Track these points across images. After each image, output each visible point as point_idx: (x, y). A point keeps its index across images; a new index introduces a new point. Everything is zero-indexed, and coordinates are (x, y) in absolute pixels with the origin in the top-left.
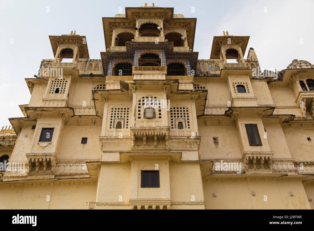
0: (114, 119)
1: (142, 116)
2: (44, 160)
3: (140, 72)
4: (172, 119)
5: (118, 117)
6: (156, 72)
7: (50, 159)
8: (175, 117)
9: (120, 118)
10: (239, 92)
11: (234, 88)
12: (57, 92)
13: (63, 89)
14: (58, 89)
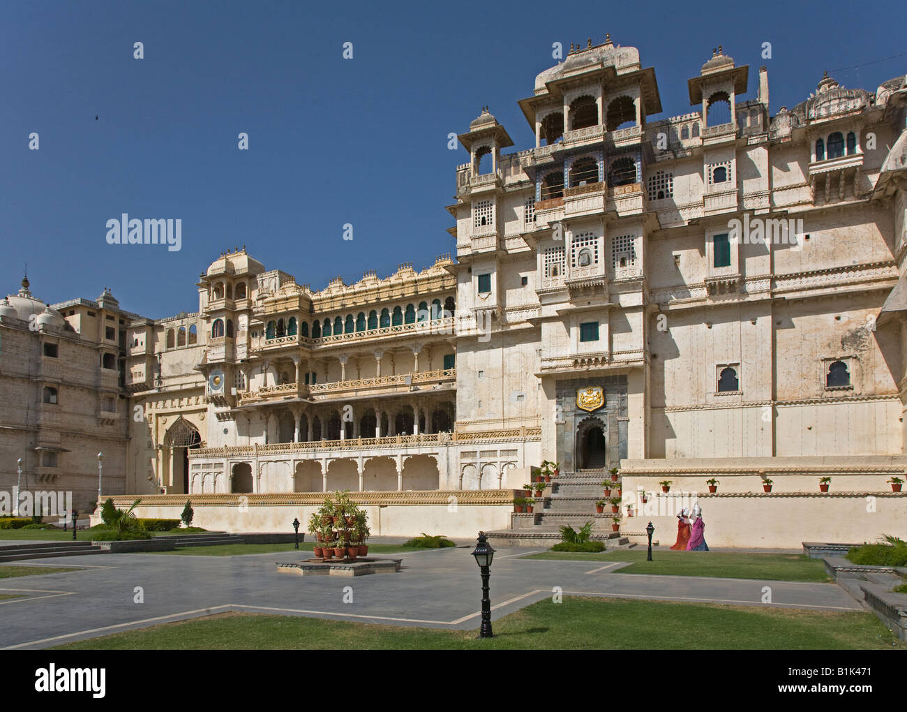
0: (549, 264)
1: (576, 262)
3: (572, 197)
4: (614, 255)
5: (554, 260)
6: (591, 194)
7: (493, 312)
8: (618, 251)
9: (555, 262)
10: (715, 182)
11: (710, 174)
12: (484, 223)
13: (490, 218)
14: (484, 218)
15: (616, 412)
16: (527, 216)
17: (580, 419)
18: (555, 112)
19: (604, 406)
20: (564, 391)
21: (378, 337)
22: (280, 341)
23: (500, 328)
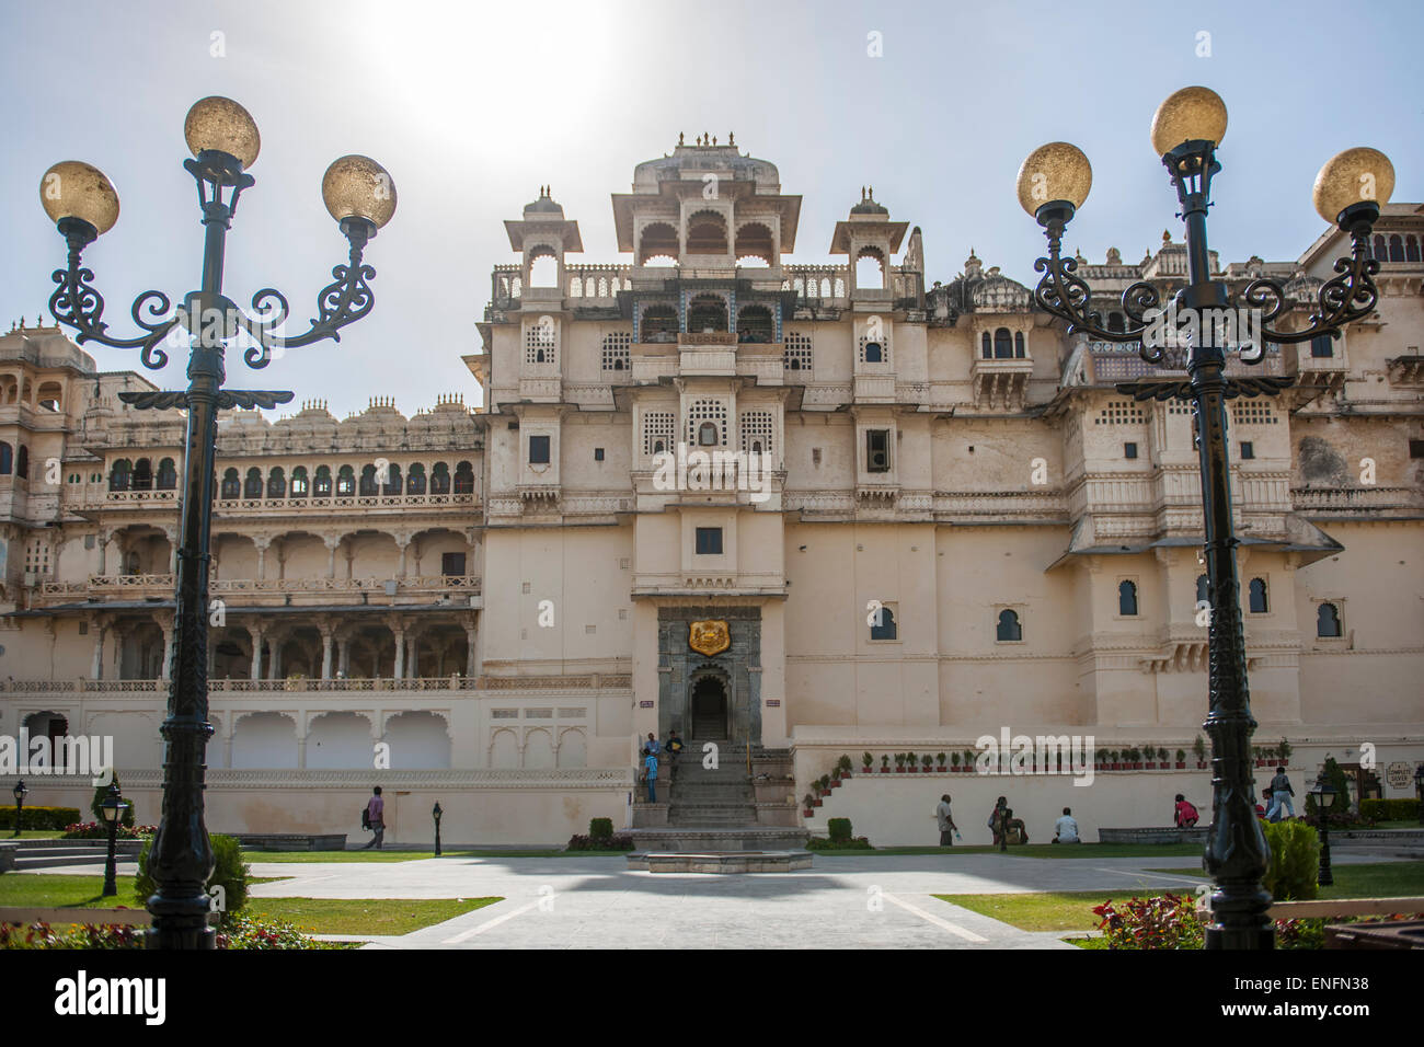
0: (651, 436)
1: (696, 440)
2: (545, 495)
3: (691, 347)
4: (744, 437)
5: (657, 431)
6: (718, 347)
7: (554, 494)
8: (749, 431)
9: (659, 433)
10: (868, 360)
11: (861, 350)
12: (541, 358)
13: (550, 353)
14: (541, 352)
15: (746, 658)
16: (605, 361)
17: (693, 667)
18: (663, 222)
19: (728, 650)
20: (671, 624)
21: (332, 511)
22: (140, 496)
23: (560, 520)
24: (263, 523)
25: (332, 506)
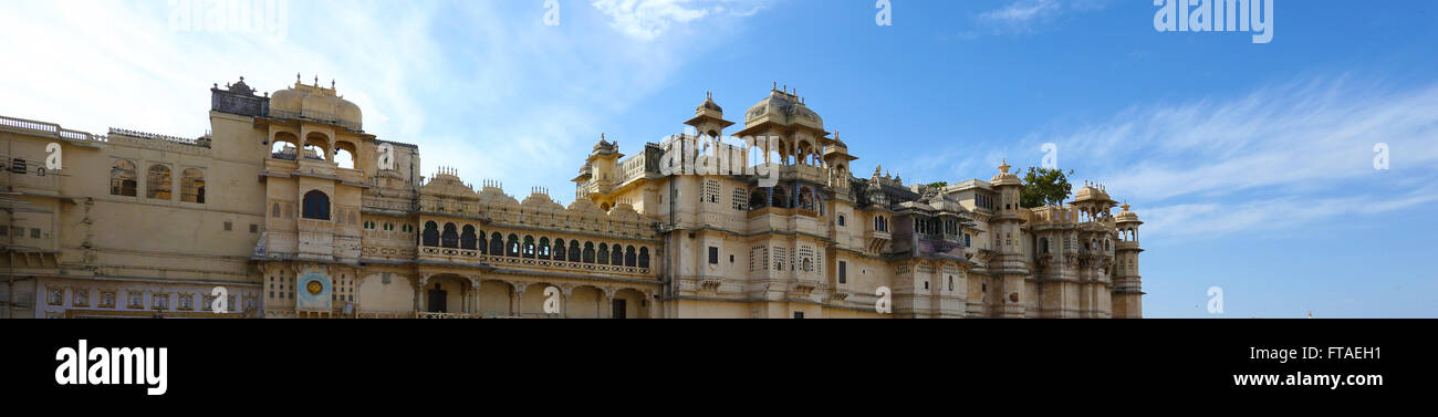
0: (776, 260)
5: (778, 257)
11: (838, 218)
12: (713, 200)
16: (734, 203)
22: (450, 252)
23: (715, 296)
24: (521, 275)
25: (567, 268)
